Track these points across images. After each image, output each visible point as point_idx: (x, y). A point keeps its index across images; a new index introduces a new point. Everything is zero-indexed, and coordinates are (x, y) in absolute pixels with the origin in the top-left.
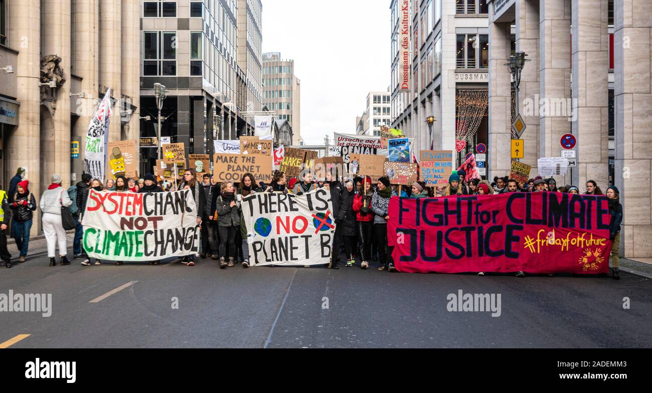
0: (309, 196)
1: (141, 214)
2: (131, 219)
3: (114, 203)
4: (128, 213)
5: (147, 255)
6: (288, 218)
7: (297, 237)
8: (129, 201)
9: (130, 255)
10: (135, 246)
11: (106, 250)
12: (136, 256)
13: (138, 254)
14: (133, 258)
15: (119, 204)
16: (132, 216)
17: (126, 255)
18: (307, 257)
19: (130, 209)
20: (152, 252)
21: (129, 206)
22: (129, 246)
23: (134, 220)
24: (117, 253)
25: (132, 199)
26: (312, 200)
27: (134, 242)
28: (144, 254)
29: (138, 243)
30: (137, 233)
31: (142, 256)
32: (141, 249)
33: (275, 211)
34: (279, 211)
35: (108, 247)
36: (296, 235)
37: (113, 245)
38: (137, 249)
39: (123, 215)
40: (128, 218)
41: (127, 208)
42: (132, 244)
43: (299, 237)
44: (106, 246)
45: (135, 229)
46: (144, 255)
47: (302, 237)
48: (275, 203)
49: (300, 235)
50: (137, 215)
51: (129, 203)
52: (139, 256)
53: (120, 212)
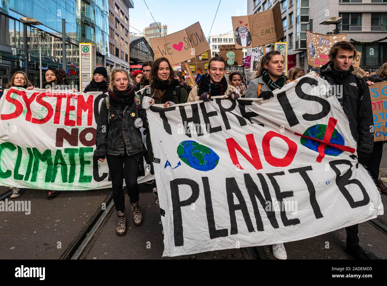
0: (282, 97)
1: (90, 123)
2: (75, 131)
3: (46, 107)
4: (68, 122)
5: (98, 179)
6: (250, 138)
7: (282, 173)
8: (71, 105)
9: (71, 180)
10: (78, 168)
11: (31, 175)
12: (80, 181)
13: (84, 179)
14: (76, 185)
15: (54, 108)
16: (76, 126)
17: (64, 180)
18: (318, 214)
19: (73, 116)
20: (105, 175)
21: (71, 112)
22: (69, 167)
23: (79, 133)
24: (49, 178)
25: (74, 103)
26: (291, 102)
27: (78, 162)
28: (93, 177)
29: (83, 162)
30: (82, 151)
31: (90, 181)
32: (89, 171)
33: (219, 129)
34: (228, 127)
35: (36, 169)
36: (279, 169)
37: (43, 166)
38: (82, 170)
39: (62, 124)
40: (69, 129)
41: (67, 115)
42: (73, 165)
43: (287, 172)
44: (33, 169)
45: (80, 145)
46: (93, 179)
47: (291, 171)
48: (214, 114)
49: (285, 169)
50: (84, 125)
51: (70, 108)
52: (85, 181)
53: (57, 121)
